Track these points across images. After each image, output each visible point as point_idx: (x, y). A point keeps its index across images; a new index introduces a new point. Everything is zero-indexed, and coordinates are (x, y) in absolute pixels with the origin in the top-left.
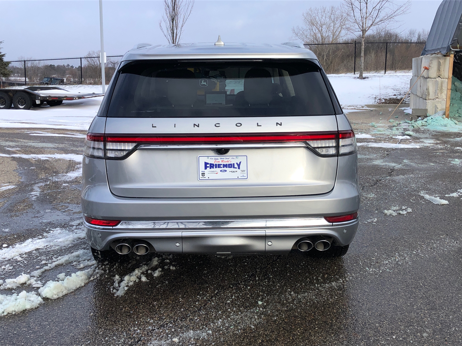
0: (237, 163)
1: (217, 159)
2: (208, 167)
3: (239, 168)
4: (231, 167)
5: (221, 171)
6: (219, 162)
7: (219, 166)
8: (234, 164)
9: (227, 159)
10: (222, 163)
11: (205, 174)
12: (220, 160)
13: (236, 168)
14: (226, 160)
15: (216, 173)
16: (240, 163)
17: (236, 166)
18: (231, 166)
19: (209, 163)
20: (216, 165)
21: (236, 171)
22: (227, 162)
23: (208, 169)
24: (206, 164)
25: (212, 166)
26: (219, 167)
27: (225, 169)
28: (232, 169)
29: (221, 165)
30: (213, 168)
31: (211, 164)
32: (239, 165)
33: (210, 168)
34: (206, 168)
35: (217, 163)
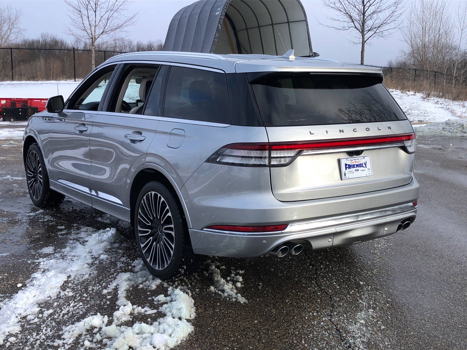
0: (364, 163)
1: (352, 160)
2: (347, 168)
3: (366, 167)
4: (361, 167)
5: (355, 170)
6: (353, 163)
7: (353, 166)
8: (362, 164)
9: (358, 159)
10: (355, 164)
11: (346, 174)
12: (354, 161)
13: (364, 167)
14: (357, 161)
15: (353, 173)
16: (366, 162)
17: (364, 165)
18: (360, 165)
19: (348, 164)
20: (352, 165)
21: (365, 170)
22: (358, 162)
23: (347, 169)
24: (346, 165)
25: (350, 167)
26: (354, 168)
27: (358, 168)
28: (362, 168)
29: (355, 165)
30: (350, 168)
31: (349, 165)
32: (365, 164)
33: (349, 169)
34: (346, 168)
35: (353, 164)
